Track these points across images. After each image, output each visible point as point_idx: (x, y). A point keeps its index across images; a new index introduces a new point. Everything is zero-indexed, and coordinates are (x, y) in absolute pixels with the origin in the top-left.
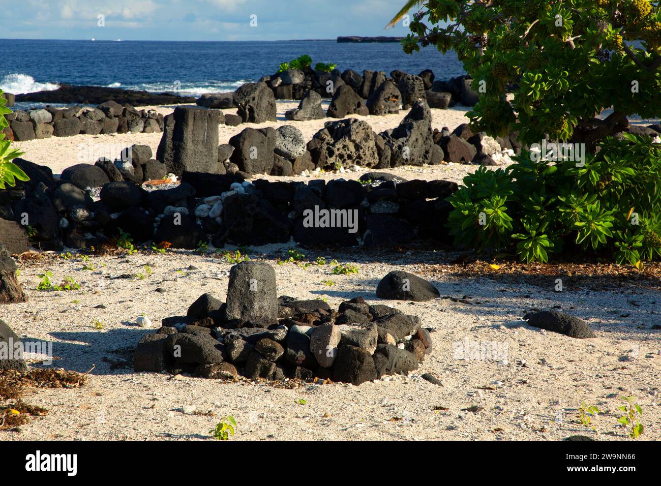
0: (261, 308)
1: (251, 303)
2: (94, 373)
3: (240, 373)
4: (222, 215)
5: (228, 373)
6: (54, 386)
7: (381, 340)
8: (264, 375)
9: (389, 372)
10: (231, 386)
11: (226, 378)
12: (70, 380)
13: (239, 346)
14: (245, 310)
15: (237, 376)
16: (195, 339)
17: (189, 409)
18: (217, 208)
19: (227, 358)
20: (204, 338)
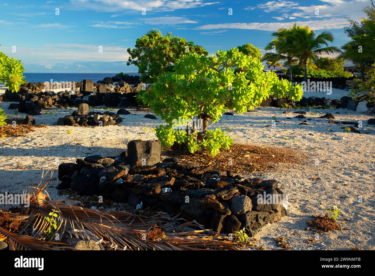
0: (85, 113)
1: (83, 112)
2: (49, 125)
3: (79, 125)
4: (88, 100)
5: (77, 125)
6: (39, 127)
7: (109, 118)
8: (84, 125)
9: (110, 124)
10: (77, 127)
11: (76, 126)
12: (43, 126)
13: (79, 119)
14: (81, 113)
15: (78, 125)
16: (70, 118)
17: (65, 130)
18: (87, 98)
19: (77, 122)
20: (72, 118)
